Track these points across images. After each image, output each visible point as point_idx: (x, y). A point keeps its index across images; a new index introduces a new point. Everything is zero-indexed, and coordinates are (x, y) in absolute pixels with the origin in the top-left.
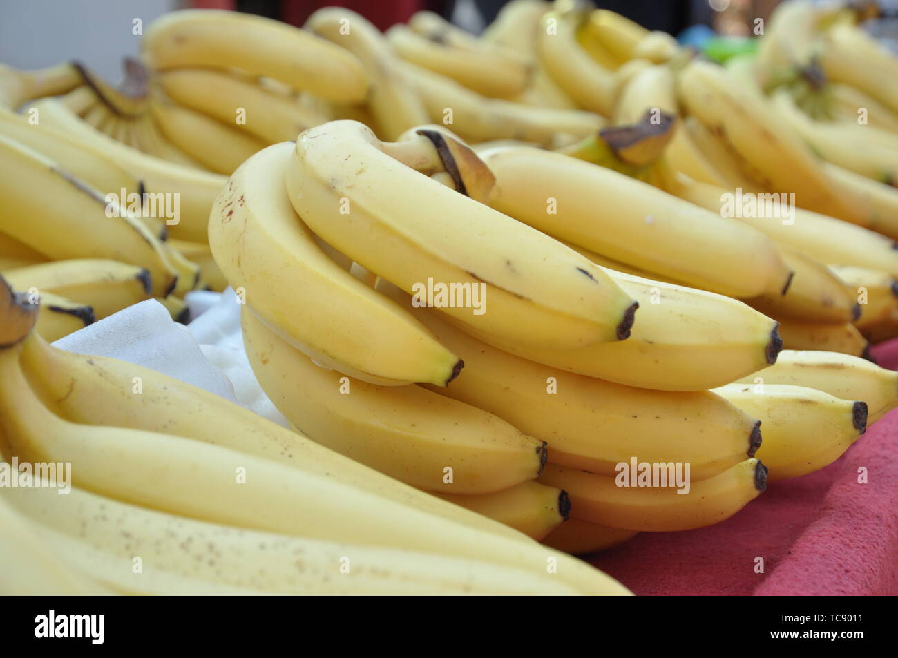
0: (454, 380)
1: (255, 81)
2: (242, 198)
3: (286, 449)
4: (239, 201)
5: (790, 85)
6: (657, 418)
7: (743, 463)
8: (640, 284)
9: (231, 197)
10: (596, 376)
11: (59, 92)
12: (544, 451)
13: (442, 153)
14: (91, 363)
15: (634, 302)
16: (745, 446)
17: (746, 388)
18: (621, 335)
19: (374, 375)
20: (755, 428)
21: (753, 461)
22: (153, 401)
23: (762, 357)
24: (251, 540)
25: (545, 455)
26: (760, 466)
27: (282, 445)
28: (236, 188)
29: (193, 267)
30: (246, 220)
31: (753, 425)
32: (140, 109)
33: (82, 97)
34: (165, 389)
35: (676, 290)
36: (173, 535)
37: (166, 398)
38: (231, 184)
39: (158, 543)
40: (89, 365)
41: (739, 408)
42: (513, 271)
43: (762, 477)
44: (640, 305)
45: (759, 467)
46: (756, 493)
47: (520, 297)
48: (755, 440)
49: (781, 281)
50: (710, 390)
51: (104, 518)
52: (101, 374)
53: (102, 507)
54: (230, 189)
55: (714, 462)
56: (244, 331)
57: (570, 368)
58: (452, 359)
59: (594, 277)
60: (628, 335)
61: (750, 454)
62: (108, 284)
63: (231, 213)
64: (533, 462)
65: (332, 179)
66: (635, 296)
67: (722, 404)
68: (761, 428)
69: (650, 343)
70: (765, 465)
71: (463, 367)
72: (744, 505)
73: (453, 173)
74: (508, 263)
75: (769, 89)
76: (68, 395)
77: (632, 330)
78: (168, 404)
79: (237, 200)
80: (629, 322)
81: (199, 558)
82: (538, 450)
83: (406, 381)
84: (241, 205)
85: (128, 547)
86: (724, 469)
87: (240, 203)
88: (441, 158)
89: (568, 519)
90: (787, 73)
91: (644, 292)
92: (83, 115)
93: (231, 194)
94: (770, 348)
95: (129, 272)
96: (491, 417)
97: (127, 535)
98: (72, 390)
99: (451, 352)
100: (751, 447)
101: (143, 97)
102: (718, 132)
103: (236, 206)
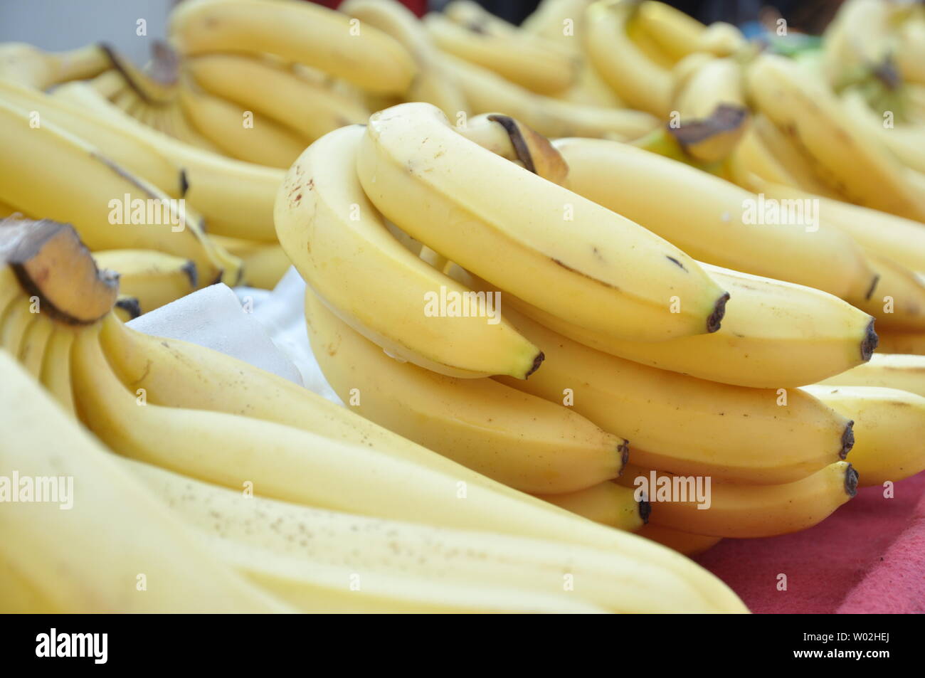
0: (534, 373)
1: (290, 69)
2: (311, 182)
3: (366, 438)
4: (308, 185)
5: (861, 85)
6: (745, 415)
7: (834, 464)
8: (729, 276)
9: (298, 182)
10: (682, 371)
11: (88, 76)
12: (625, 449)
13: (515, 140)
14: (166, 345)
15: (725, 293)
16: (837, 446)
17: (835, 390)
18: (711, 328)
19: (452, 367)
20: (847, 429)
21: (842, 464)
22: (230, 385)
23: (856, 352)
24: (342, 522)
25: (627, 454)
26: (851, 470)
27: (362, 433)
28: (304, 172)
29: (236, 263)
30: (316, 205)
31: (845, 425)
32: (169, 96)
33: (111, 82)
34: (241, 373)
35: (767, 283)
36: (263, 516)
37: (242, 382)
38: (298, 167)
39: (248, 523)
40: (164, 347)
41: (831, 407)
42: (600, 258)
43: (852, 481)
44: (731, 296)
45: (849, 470)
46: (846, 498)
47: (607, 286)
48: (847, 441)
49: (866, 284)
50: (800, 388)
51: (192, 498)
52: (177, 357)
53: (189, 487)
54: (298, 173)
55: (804, 463)
56: (309, 322)
57: (655, 363)
58: (533, 351)
59: (684, 266)
60: (718, 327)
61: (842, 455)
62: (153, 276)
63: (299, 197)
64: (614, 461)
65: (409, 162)
66: (726, 288)
67: (812, 403)
68: (854, 428)
69: (740, 336)
70: (855, 469)
71: (543, 359)
72: (833, 511)
73: (525, 161)
74: (595, 250)
75: (839, 88)
76: (144, 377)
77: (722, 322)
78: (246, 388)
79: (306, 184)
80: (720, 314)
81: (291, 538)
82: (620, 448)
83: (485, 372)
84: (310, 190)
85: (217, 527)
86: (815, 471)
87: (309, 187)
88: (514, 145)
89: (648, 522)
90: (858, 72)
91: (734, 284)
92: (113, 99)
93: (298, 179)
94: (865, 344)
95: (174, 264)
96: (570, 413)
97: (216, 515)
98: (147, 372)
99: (532, 343)
100: (844, 447)
101: (172, 83)
102: (789, 131)
103: (305, 191)
